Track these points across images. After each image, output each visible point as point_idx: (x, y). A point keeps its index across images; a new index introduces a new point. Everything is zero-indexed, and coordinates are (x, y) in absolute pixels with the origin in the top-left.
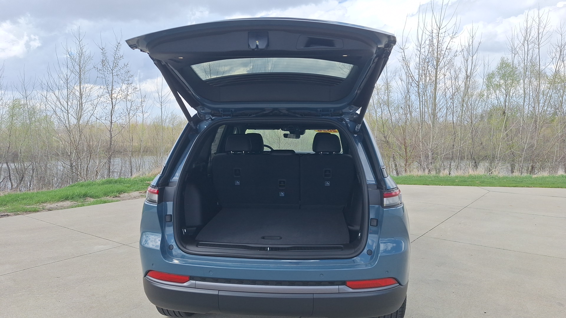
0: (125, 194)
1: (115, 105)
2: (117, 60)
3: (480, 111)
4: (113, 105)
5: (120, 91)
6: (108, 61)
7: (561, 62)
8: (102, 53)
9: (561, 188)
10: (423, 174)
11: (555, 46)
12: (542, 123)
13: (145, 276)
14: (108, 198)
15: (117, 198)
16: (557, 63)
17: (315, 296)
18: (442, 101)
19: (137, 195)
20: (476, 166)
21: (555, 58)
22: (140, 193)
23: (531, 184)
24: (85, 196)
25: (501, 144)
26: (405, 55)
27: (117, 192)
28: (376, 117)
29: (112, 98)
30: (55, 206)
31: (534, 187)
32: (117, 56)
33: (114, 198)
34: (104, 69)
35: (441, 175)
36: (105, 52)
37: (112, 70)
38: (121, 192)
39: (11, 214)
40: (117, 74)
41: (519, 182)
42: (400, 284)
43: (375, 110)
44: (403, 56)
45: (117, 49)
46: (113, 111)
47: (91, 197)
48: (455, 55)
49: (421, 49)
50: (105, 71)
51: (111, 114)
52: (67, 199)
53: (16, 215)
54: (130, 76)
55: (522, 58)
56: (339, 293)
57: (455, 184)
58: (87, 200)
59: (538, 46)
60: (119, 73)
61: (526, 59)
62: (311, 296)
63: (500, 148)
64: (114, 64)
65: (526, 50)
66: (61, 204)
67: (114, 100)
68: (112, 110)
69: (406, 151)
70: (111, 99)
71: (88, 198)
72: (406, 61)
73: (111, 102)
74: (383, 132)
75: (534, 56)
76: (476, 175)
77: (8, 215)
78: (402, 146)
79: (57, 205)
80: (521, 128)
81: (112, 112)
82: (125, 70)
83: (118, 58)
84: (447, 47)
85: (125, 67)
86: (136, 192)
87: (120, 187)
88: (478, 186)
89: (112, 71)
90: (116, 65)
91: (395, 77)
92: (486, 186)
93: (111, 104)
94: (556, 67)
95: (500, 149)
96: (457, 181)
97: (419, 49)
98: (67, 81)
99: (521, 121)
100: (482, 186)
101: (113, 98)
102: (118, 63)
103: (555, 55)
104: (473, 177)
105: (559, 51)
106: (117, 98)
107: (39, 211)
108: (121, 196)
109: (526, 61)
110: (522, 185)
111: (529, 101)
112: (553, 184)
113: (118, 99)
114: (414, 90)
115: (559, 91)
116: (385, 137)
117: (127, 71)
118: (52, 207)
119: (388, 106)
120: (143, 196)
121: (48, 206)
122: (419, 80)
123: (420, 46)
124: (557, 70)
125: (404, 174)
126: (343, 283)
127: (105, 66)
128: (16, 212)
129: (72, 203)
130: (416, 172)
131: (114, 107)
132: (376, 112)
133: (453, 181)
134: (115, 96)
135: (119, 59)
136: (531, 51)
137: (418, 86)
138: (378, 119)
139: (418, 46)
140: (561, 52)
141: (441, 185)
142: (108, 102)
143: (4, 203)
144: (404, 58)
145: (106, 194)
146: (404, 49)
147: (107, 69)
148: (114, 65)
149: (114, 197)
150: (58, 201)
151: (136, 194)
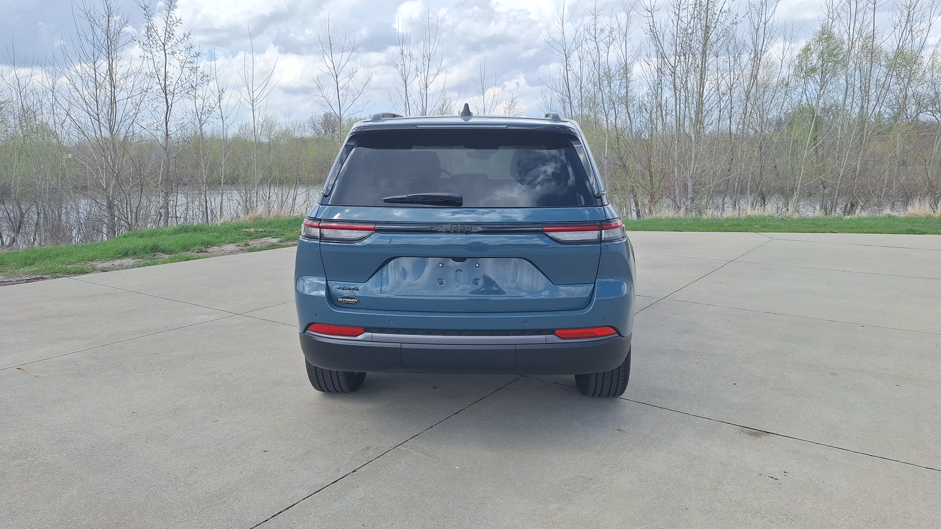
0: (214, 247)
1: (171, 105)
2: (171, 26)
3: (773, 114)
4: (169, 105)
5: (179, 81)
6: (155, 29)
7: (908, 33)
8: (145, 15)
9: (881, 233)
10: (677, 215)
11: (900, 6)
12: (871, 134)
13: (304, 332)
14: (189, 254)
15: (204, 253)
16: (902, 34)
17: (518, 347)
18: (712, 98)
19: (233, 249)
20: (764, 204)
21: (898, 27)
22: (237, 246)
23: (838, 228)
24: (155, 249)
25: (804, 168)
26: (653, 22)
27: (202, 244)
28: (607, 125)
29: (166, 92)
30: (110, 265)
31: (841, 232)
32: (170, 19)
33: (198, 254)
34: (151, 43)
35: (704, 217)
36: (151, 13)
37: (163, 44)
38: (209, 244)
39: (47, 276)
40: (172, 52)
41: (821, 225)
42: (620, 335)
43: (606, 113)
44: (651, 24)
45: (170, 8)
46: (168, 115)
47: (164, 251)
48: (735, 22)
49: (680, 11)
50: (152, 46)
51: (166, 120)
52: (126, 255)
53: (55, 278)
54: (195, 55)
55: (846, 25)
56: (546, 343)
57: (722, 228)
58: (157, 257)
59: (873, 6)
60: (175, 49)
61: (852, 27)
62: (513, 347)
63: (802, 174)
64: (167, 33)
65: (853, 12)
66: (117, 262)
67: (169, 97)
68: (167, 113)
69: (651, 181)
70: (164, 95)
71: (158, 253)
72: (655, 31)
73: (165, 100)
74: (617, 150)
75: (866, 23)
76: (758, 216)
77: (43, 279)
78: (646, 172)
79: (113, 264)
80: (838, 141)
81: (168, 117)
82: (185, 44)
83: (172, 23)
84: (722, 9)
85: (185, 39)
86: (230, 245)
87: (204, 237)
88: (756, 232)
89: (164, 46)
90: (170, 35)
91: (639, 57)
92: (768, 232)
93: (165, 103)
94: (900, 42)
95: (801, 176)
96: (726, 225)
97: (677, 13)
98: (94, 64)
99: (839, 130)
100: (762, 232)
101: (168, 92)
102: (174, 32)
103: (900, 22)
104: (753, 219)
105: (905, 15)
106: (175, 93)
107: (88, 272)
108: (210, 250)
109: (851, 30)
110: (823, 230)
111: (853, 97)
112: (871, 228)
113: (177, 94)
114: (668, 79)
115: (903, 79)
116: (621, 159)
117: (190, 47)
118: (106, 266)
119: (627, 106)
120: (244, 250)
121: (100, 265)
122: (676, 65)
123: (678, 6)
124: (900, 47)
125: (647, 217)
126: (551, 332)
127: (151, 38)
128: (55, 274)
129: (135, 260)
130: (666, 212)
131: (170, 108)
132: (606, 116)
133: (721, 225)
134: (172, 90)
135: (175, 25)
136: (860, 15)
137: (674, 73)
138: (610, 128)
139: (675, 6)
140: (908, 16)
141: (702, 231)
142: (161, 99)
143: (29, 262)
144: (652, 28)
145: (185, 248)
146: (653, 11)
147: (155, 42)
148: (167, 36)
149: (198, 252)
150: (113, 258)
151: (231, 247)
